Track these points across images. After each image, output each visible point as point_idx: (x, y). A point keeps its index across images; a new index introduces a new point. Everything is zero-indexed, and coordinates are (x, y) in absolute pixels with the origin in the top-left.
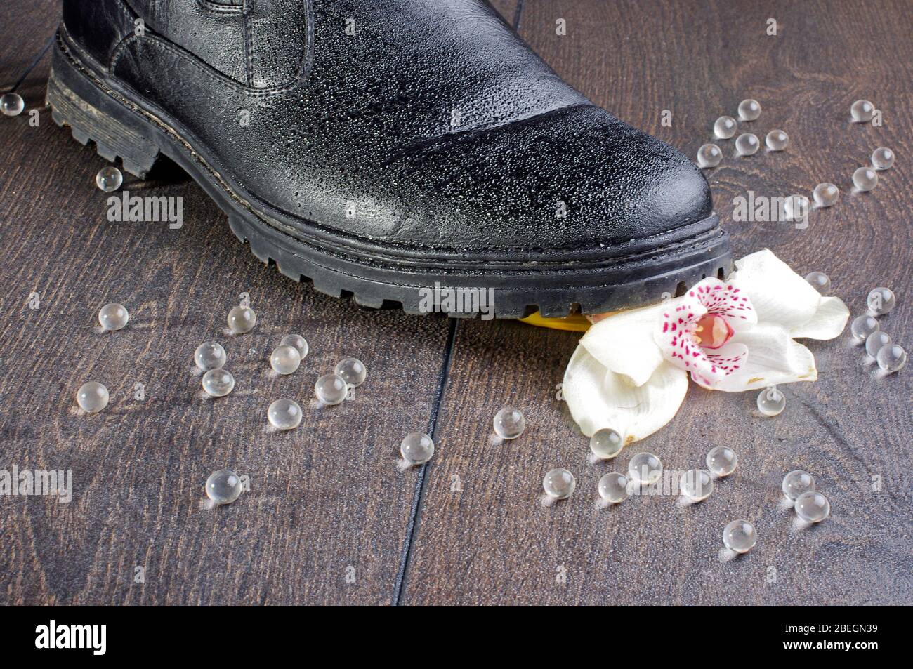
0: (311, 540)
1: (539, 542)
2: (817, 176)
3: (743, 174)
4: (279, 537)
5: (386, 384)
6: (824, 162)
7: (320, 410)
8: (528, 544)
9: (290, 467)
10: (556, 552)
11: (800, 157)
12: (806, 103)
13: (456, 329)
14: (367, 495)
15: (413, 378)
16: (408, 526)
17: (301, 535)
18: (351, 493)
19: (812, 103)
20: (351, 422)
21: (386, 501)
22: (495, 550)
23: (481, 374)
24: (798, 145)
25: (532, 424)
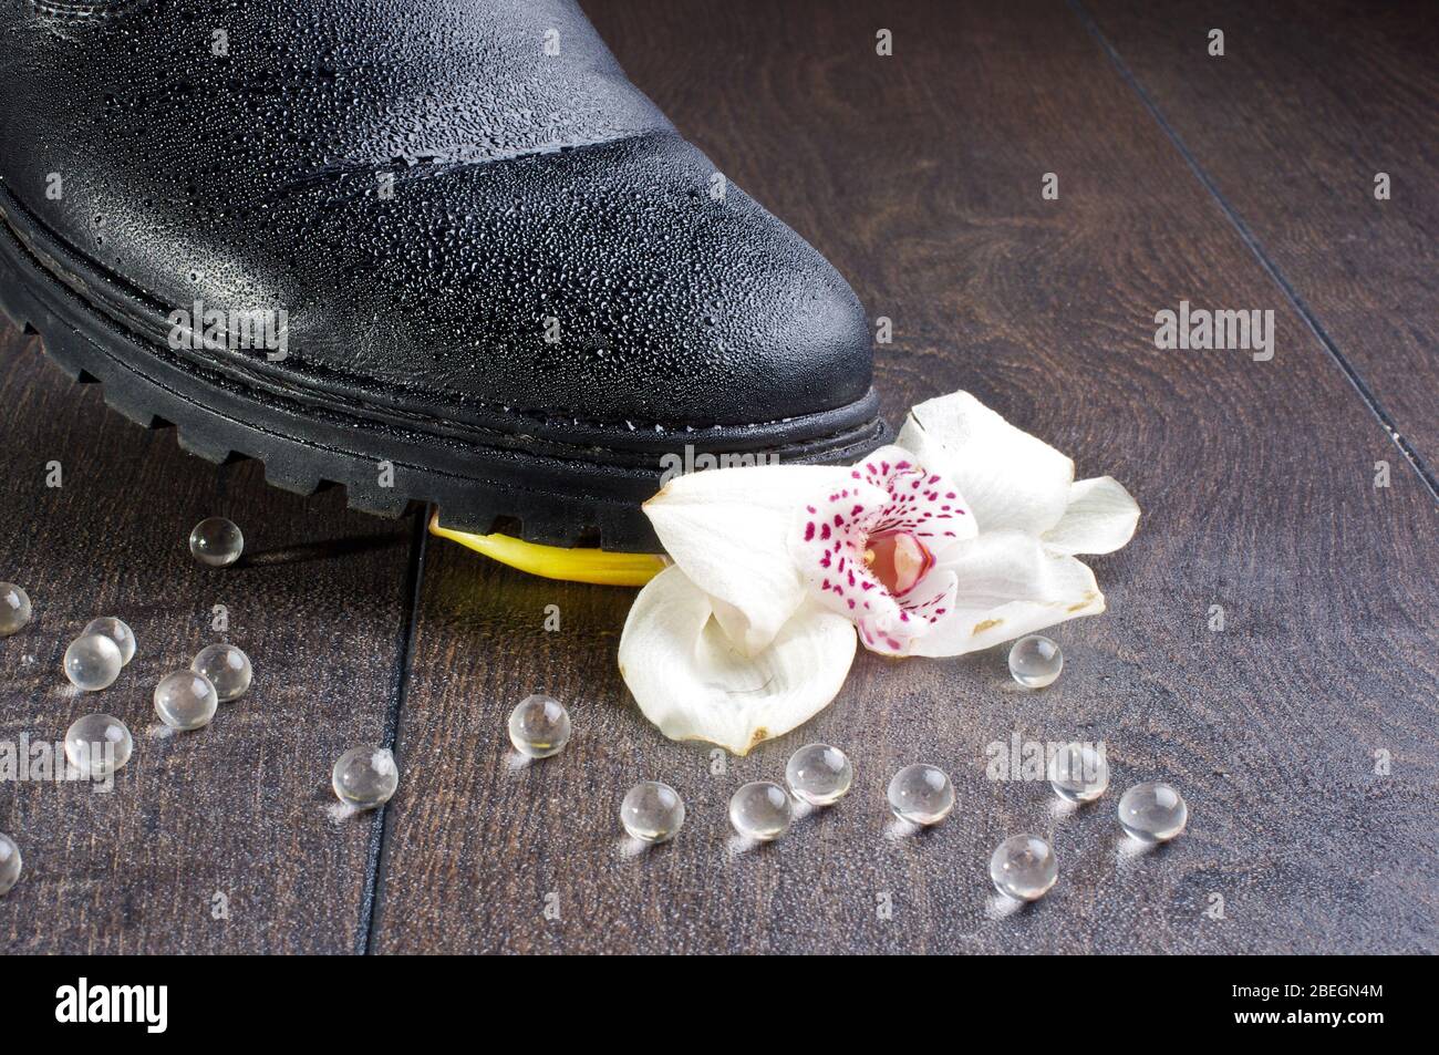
0: (169, 943)
1: (628, 914)
2: (1042, 349)
3: (907, 354)
4: (103, 943)
5: (292, 691)
6: (1050, 332)
7: (167, 740)
8: (606, 919)
9: (116, 832)
10: (663, 928)
11: (1004, 326)
12: (998, 257)
13: (416, 602)
14: (273, 865)
15: (343, 679)
16: (360, 908)
17: (148, 937)
18: (242, 865)
19: (1009, 256)
20: (230, 754)
21: (313, 870)
22: (541, 933)
23: (472, 665)
24: (998, 310)
25: (583, 733)
